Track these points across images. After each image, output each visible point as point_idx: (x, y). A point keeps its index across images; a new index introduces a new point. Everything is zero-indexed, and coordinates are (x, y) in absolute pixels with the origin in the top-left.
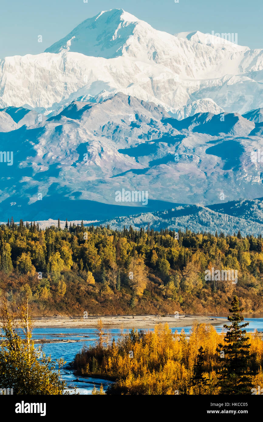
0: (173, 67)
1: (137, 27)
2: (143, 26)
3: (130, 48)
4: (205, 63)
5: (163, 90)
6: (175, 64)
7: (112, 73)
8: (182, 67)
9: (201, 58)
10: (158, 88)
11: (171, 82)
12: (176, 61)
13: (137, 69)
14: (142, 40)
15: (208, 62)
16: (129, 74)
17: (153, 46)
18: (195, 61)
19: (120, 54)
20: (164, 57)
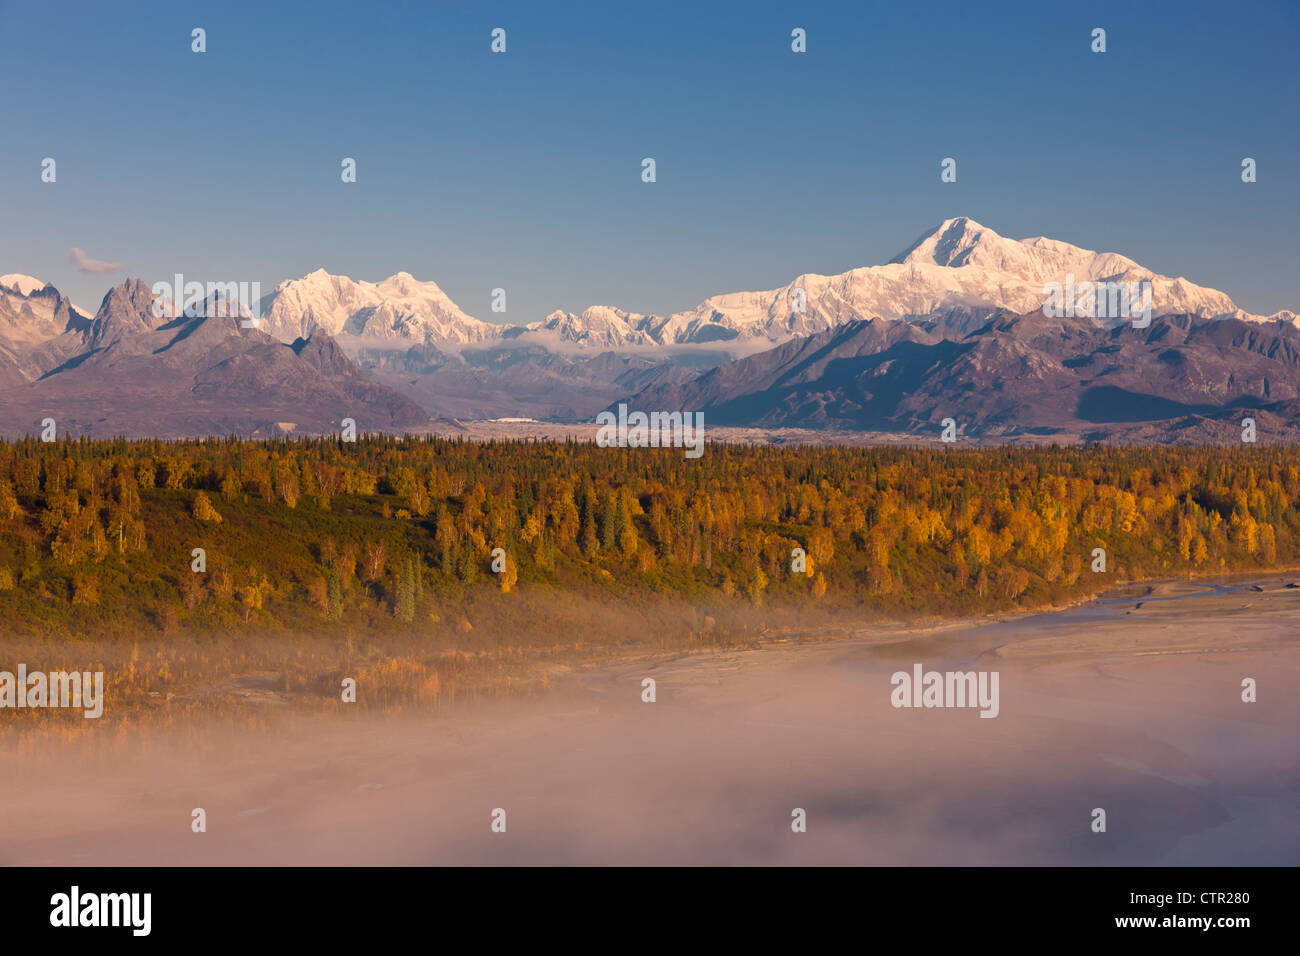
0: (1021, 274)
1: (983, 235)
2: (989, 234)
3: (978, 256)
4: (1052, 270)
5: (1013, 298)
6: (1023, 271)
7: (960, 282)
8: (1031, 274)
9: (1048, 265)
10: (1007, 296)
11: (1020, 289)
12: (1024, 268)
13: (985, 278)
14: (990, 248)
15: (1055, 268)
16: (978, 282)
17: (1001, 254)
18: (1042, 267)
19: (967, 262)
20: (1012, 264)
